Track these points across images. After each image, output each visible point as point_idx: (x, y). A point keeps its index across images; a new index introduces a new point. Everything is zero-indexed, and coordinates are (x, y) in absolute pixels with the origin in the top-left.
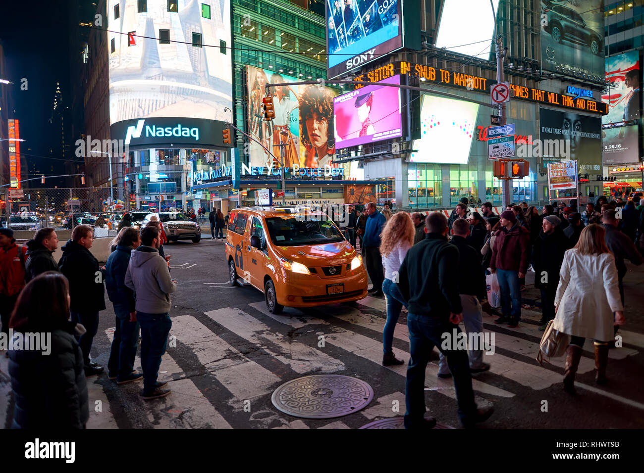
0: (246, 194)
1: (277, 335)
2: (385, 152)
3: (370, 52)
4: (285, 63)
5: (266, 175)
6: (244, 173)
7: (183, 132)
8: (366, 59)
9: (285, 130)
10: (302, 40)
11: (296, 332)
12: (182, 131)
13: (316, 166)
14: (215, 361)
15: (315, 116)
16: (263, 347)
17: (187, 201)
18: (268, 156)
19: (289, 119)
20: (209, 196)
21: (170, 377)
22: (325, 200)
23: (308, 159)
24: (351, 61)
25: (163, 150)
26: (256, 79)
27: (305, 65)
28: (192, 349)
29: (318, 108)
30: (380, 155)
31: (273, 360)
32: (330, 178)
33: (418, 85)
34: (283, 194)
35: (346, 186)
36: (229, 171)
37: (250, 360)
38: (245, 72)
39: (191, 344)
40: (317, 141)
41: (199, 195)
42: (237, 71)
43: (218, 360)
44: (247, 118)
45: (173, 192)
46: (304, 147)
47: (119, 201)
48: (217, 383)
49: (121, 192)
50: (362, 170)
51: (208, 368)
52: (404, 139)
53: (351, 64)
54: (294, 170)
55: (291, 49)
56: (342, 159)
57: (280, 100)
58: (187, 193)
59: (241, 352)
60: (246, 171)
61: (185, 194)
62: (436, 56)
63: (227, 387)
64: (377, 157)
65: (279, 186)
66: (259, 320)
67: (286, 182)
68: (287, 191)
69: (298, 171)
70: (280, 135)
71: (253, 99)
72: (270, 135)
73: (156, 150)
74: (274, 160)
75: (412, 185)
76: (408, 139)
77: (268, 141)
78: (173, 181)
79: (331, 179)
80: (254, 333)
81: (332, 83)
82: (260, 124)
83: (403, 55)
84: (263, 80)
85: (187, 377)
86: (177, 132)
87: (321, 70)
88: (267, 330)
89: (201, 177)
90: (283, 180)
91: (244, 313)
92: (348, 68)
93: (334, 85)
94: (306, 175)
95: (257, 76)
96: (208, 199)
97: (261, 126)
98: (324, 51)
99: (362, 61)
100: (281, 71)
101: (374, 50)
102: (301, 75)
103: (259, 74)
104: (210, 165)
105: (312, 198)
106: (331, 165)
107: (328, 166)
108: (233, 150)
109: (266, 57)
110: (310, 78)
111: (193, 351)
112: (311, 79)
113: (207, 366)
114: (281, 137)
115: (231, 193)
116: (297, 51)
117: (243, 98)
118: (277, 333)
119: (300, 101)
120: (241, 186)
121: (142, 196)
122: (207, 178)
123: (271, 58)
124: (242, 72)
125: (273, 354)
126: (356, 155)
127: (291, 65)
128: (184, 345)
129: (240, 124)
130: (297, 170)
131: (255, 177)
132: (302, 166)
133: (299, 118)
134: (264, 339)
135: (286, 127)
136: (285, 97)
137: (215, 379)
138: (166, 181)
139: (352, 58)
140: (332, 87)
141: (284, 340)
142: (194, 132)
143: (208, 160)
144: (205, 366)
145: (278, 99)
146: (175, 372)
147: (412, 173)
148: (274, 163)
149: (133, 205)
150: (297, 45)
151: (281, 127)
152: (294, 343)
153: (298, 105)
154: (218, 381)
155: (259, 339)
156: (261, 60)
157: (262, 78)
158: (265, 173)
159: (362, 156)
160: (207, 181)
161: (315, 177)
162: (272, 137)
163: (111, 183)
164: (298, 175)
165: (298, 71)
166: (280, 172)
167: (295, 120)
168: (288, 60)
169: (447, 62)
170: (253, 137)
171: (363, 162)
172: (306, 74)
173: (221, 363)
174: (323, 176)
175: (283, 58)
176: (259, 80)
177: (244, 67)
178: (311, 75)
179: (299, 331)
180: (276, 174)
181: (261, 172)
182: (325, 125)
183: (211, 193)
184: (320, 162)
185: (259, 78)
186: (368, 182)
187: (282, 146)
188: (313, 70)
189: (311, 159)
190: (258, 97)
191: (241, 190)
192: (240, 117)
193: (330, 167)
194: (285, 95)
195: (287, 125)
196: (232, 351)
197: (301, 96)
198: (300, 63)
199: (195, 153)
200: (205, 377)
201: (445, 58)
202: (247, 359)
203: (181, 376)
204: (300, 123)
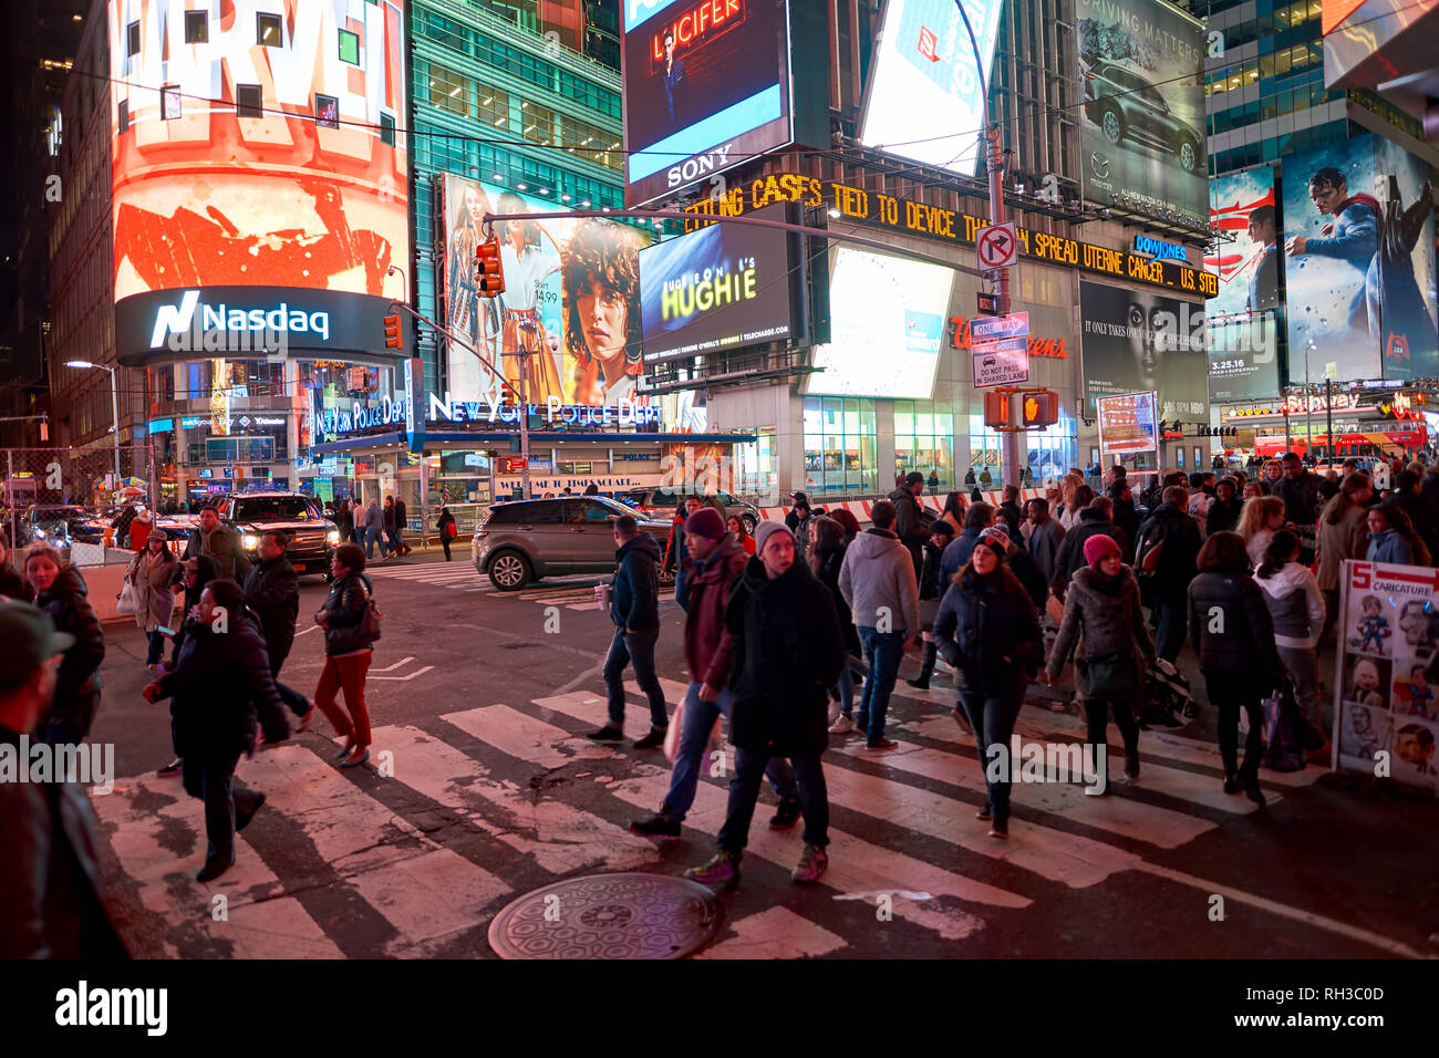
0: (439, 465)
1: (504, 787)
2: (754, 371)
3: (719, 151)
4: (531, 170)
5: (486, 422)
6: (434, 417)
7: (293, 321)
8: (710, 166)
9: (529, 321)
10: (566, 119)
11: (551, 777)
12: (290, 317)
13: (601, 401)
14: (357, 852)
15: (598, 290)
16: (472, 816)
17: (301, 479)
18: (489, 378)
19: (539, 296)
20: (351, 467)
21: (245, 895)
22: (619, 478)
23: (583, 383)
24: (678, 169)
25: (243, 362)
26: (464, 203)
27: (576, 175)
28: (303, 825)
29: (604, 272)
30: (742, 377)
31: (495, 844)
32: (631, 428)
33: (824, 226)
34: (523, 464)
35: (666, 446)
36: (399, 412)
37: (439, 846)
38: (439, 188)
39: (300, 814)
40: (603, 345)
41: (331, 466)
42: (420, 185)
43: (365, 850)
44: (442, 291)
45: (268, 458)
46: (573, 359)
47: (134, 480)
48: (361, 904)
49: (138, 457)
50: (702, 411)
51: (340, 870)
52: (795, 343)
53: (678, 176)
54: (551, 410)
55: (544, 139)
56: (658, 386)
57: (519, 252)
58: (300, 463)
59: (420, 829)
60: (438, 411)
61: (296, 464)
62: (862, 164)
63: (382, 910)
64: (735, 382)
65: (515, 446)
66: (464, 752)
67: (532, 438)
68: (534, 458)
69: (559, 412)
70: (518, 330)
71: (457, 249)
72: (495, 330)
73: (227, 362)
74: (503, 387)
75: (813, 444)
76: (803, 343)
77: (490, 345)
78: (267, 434)
79: (634, 431)
80: (452, 783)
81: (636, 217)
82: (473, 305)
83: (792, 159)
84: (479, 206)
85: (288, 893)
86: (277, 320)
87: (612, 187)
88: (483, 776)
89: (333, 424)
90: (523, 431)
91: (428, 738)
92: (671, 184)
93: (641, 221)
94: (576, 421)
95: (466, 199)
96: (351, 475)
97: (476, 311)
98: (617, 145)
99: (702, 171)
100: (522, 187)
101: (727, 147)
102: (567, 198)
103: (471, 193)
104: (357, 397)
105: (590, 472)
106: (633, 400)
107: (628, 401)
108: (408, 362)
109: (488, 156)
110: (586, 204)
111: (305, 830)
112: (590, 207)
113: (336, 865)
114: (520, 335)
115: (403, 462)
116: (558, 143)
117: (433, 247)
118: (505, 782)
119: (564, 255)
120: (427, 446)
121: (192, 470)
122: (346, 426)
123: (498, 158)
124: (432, 188)
125: (495, 831)
126: (690, 377)
127: (544, 174)
128: (284, 818)
129: (426, 305)
130: (556, 410)
131: (462, 425)
132: (570, 402)
133: (562, 294)
134: (473, 796)
135: (532, 313)
136: (532, 247)
137: (356, 894)
138: (251, 434)
139: (681, 164)
140: (636, 226)
141: (522, 797)
142: (319, 322)
143: (350, 386)
144: (334, 865)
145: (515, 251)
146: (259, 883)
147: (813, 418)
148: (504, 395)
149: (169, 491)
150: (558, 131)
151: (520, 313)
152: (545, 804)
153: (559, 264)
154: (363, 899)
155: (462, 797)
156: (475, 162)
157: (476, 201)
158: (482, 416)
159: (703, 379)
160: (347, 434)
161: (597, 425)
162: (500, 336)
163: (116, 438)
164: (559, 422)
165: (560, 188)
166: (517, 415)
167: (552, 297)
168: (538, 163)
169: (887, 177)
170: (456, 334)
171: (706, 391)
172: (579, 196)
173: (370, 856)
174: (616, 424)
175: (525, 158)
176: (470, 206)
177: (436, 177)
178: (590, 197)
179: (556, 776)
180: (508, 418)
181: (474, 414)
182: (620, 310)
183: (357, 461)
184: (608, 392)
185: (470, 201)
186: (717, 437)
187: (522, 355)
188: (593, 188)
189: (589, 386)
190: (466, 245)
191: (427, 454)
192: (426, 289)
193: (631, 405)
194: (529, 242)
195: (534, 309)
196: (399, 826)
197: (567, 244)
198: (564, 171)
199: (319, 368)
200: (332, 891)
201: (883, 169)
202: (433, 844)
203: (275, 891)
204: (564, 305)
